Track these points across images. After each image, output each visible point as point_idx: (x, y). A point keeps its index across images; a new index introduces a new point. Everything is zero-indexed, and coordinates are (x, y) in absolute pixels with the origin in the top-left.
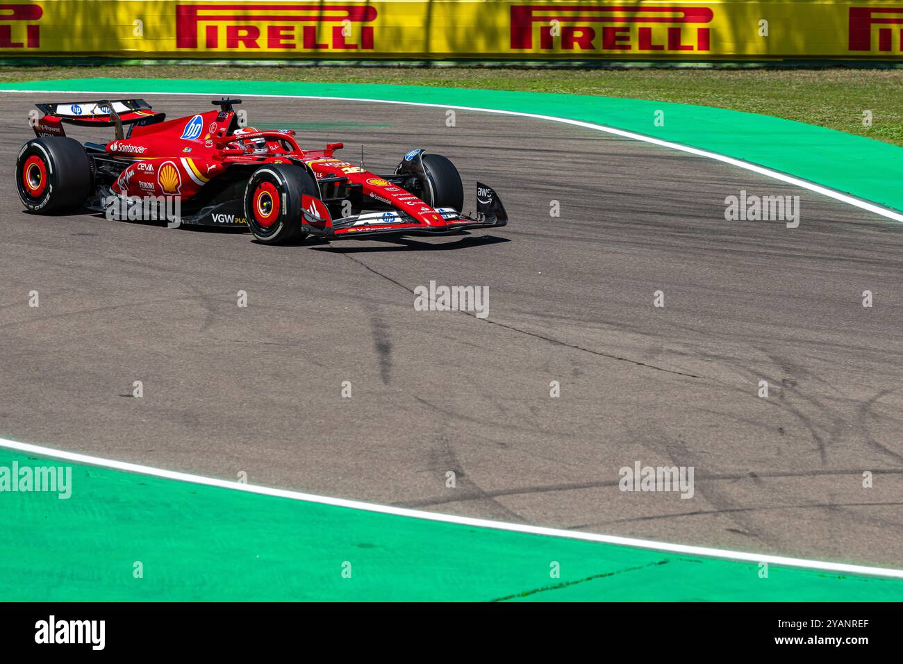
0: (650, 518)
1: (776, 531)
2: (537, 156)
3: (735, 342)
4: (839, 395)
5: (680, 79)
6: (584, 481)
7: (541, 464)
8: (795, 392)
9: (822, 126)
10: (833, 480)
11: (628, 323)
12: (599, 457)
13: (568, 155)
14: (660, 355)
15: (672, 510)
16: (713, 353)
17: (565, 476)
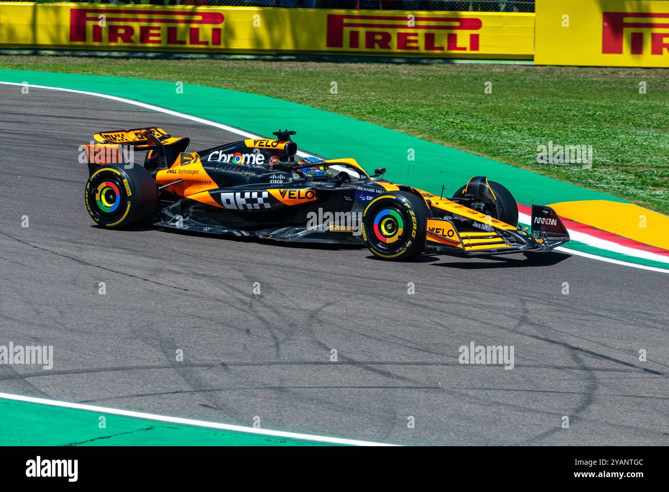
0: (142, 395)
1: (237, 407)
2: (82, 122)
3: (219, 265)
4: (295, 306)
5: (197, 66)
6: (95, 367)
7: (64, 354)
8: (261, 302)
9: (300, 103)
10: (283, 369)
11: (140, 249)
12: (109, 349)
13: (105, 122)
14: (162, 274)
15: (159, 389)
16: (201, 273)
17: (81, 363)
